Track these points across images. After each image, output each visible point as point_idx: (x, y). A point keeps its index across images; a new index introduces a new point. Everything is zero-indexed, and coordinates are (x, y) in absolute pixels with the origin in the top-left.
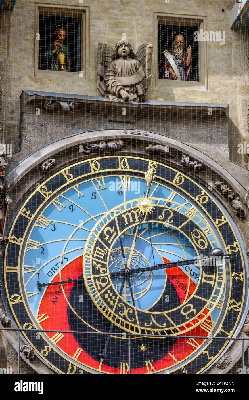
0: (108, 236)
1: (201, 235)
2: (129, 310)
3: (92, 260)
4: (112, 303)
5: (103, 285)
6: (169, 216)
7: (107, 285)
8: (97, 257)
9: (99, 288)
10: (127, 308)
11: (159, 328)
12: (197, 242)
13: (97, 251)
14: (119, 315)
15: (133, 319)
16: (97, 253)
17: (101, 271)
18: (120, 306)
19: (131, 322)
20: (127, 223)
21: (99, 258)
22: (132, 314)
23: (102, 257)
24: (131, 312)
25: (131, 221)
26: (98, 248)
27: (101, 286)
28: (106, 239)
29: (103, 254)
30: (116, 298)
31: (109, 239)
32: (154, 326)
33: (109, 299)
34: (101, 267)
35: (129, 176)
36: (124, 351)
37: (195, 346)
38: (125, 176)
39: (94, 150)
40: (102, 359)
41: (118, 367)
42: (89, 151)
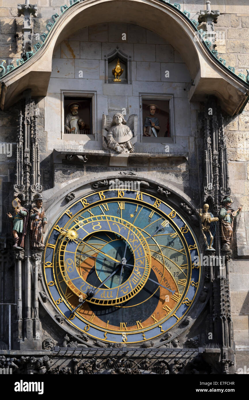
0: (126, 288)
1: (68, 267)
2: (131, 241)
3: (141, 278)
6: (83, 287)
7: (138, 260)
9: (144, 260)
10: (132, 243)
11: (117, 224)
12: (72, 264)
13: (137, 282)
14: (139, 241)
15: (131, 235)
16: (137, 280)
19: (133, 233)
21: (136, 277)
22: (131, 238)
23: (134, 277)
24: (131, 240)
25: (108, 292)
26: (135, 284)
27: (142, 261)
29: (133, 279)
30: (136, 251)
32: (121, 226)
33: (141, 251)
34: (137, 272)
35: (124, 202)
36: (123, 315)
37: (168, 310)
38: (121, 202)
39: (100, 186)
40: (108, 321)
41: (119, 325)
42: (97, 187)
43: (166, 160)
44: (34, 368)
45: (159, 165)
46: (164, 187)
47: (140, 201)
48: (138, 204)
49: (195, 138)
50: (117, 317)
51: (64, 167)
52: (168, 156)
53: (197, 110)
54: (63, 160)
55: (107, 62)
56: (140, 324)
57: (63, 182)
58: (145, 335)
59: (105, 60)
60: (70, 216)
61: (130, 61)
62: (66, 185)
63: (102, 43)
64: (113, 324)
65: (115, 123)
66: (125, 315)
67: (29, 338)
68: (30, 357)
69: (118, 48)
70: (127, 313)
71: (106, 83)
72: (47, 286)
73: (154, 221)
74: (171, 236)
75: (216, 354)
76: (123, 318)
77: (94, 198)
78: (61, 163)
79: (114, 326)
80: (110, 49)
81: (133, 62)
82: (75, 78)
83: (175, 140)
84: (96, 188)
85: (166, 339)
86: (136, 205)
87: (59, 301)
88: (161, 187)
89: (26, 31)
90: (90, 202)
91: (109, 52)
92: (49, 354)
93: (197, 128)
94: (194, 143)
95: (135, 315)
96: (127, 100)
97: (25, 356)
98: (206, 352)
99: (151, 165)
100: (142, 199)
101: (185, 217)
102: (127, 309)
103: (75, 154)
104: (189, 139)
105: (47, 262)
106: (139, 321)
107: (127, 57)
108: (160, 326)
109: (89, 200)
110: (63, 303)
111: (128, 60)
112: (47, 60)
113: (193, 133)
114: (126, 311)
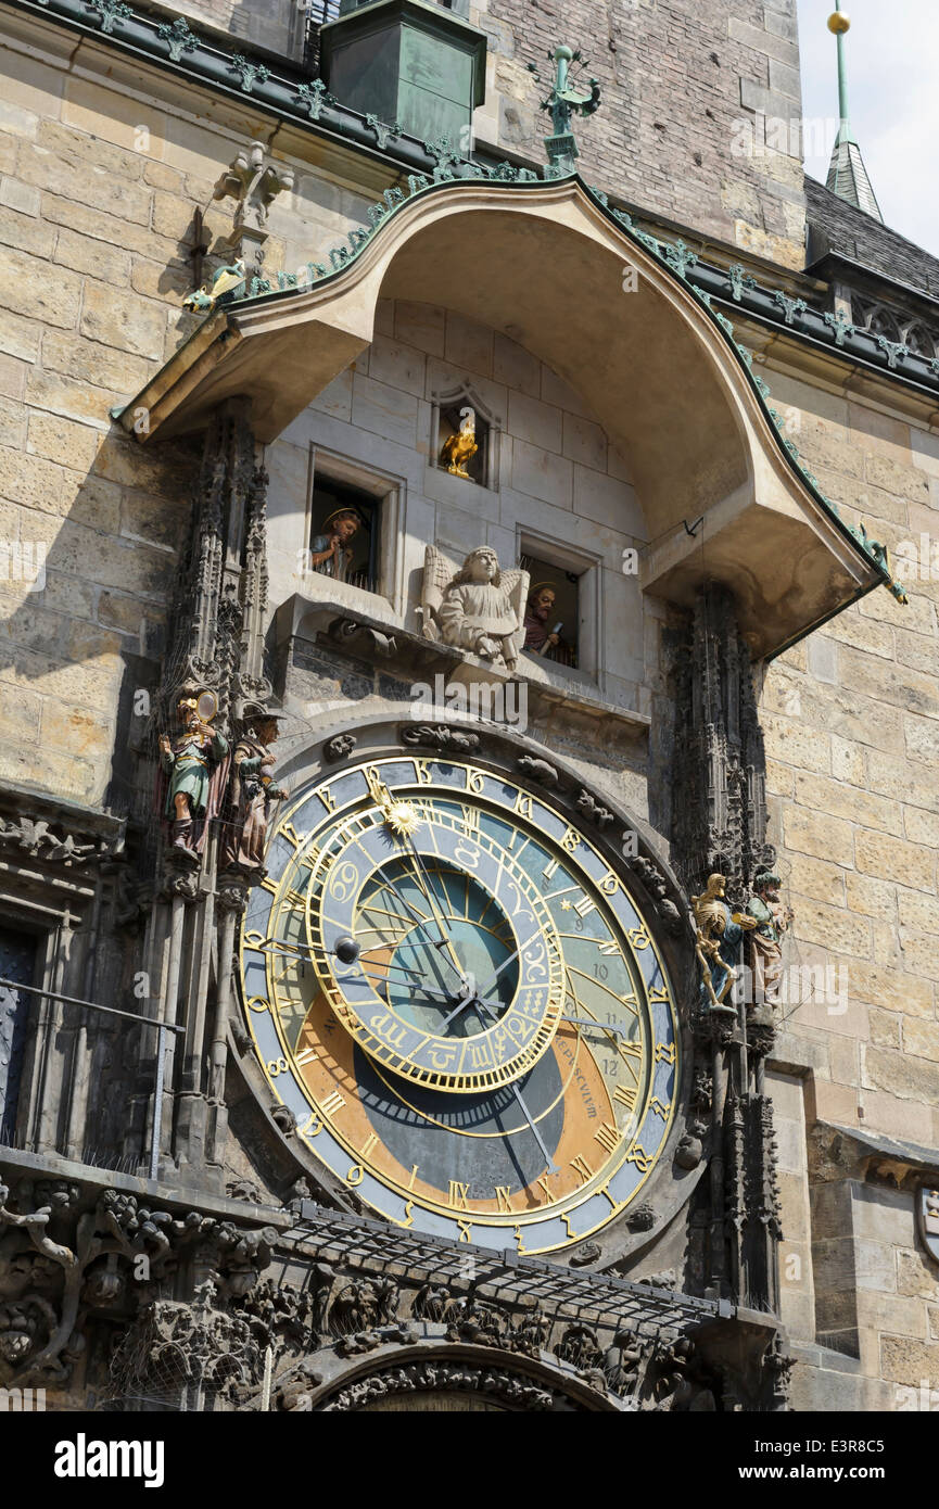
4: (539, 995)
5: (523, 1024)
7: (520, 1017)
8: (490, 1059)
9: (532, 1028)
10: (530, 966)
11: (522, 895)
17: (504, 1038)
18: (533, 980)
20: (404, 1033)
23: (483, 1047)
25: (395, 1026)
28: (453, 1057)
31: (450, 1052)
33: (538, 1003)
35: (480, 810)
36: (458, 1158)
37: (584, 1172)
38: (470, 807)
39: (425, 739)
40: (416, 1167)
41: (445, 1187)
42: (416, 740)
43: (597, 723)
44: (218, 1266)
45: (573, 732)
46: (598, 794)
47: (525, 817)
48: (516, 829)
49: (654, 695)
50: (442, 1160)
51: (319, 657)
52: (612, 710)
53: (659, 620)
54: (319, 633)
55: (437, 410)
56: (506, 1196)
57: (311, 699)
58: (520, 1236)
59: (433, 406)
60: (328, 805)
61: (499, 432)
62: (321, 710)
63: (427, 356)
64: (427, 1180)
65: (471, 576)
66: (466, 1159)
67: (195, 1163)
68: (219, 1223)
69: (468, 385)
70: (471, 1154)
71: (431, 465)
72: (247, 1008)
73: (556, 890)
74: (601, 947)
75: (764, 1331)
76: (457, 1166)
77: (400, 772)
78: (314, 641)
79: (431, 1188)
80: (448, 379)
81: (504, 436)
82: (351, 423)
83: (604, 683)
84: (413, 744)
85: (587, 1262)
86: (512, 830)
87: (278, 1065)
88: (591, 793)
89: (248, 238)
90: (388, 780)
91: (446, 389)
92: (283, 1224)
93: (660, 668)
94: (650, 704)
95: (493, 1167)
96: (483, 530)
97: (205, 1213)
98: (740, 1318)
99: (554, 727)
100: (531, 816)
101: (643, 900)
102: (472, 1141)
103: (368, 622)
104: (638, 690)
105: (252, 932)
106: (502, 1188)
107: (490, 415)
108: (564, 1217)
109: (388, 776)
110: (289, 1073)
111: (493, 426)
112: (362, 306)
113: (648, 677)
114: (469, 1147)
